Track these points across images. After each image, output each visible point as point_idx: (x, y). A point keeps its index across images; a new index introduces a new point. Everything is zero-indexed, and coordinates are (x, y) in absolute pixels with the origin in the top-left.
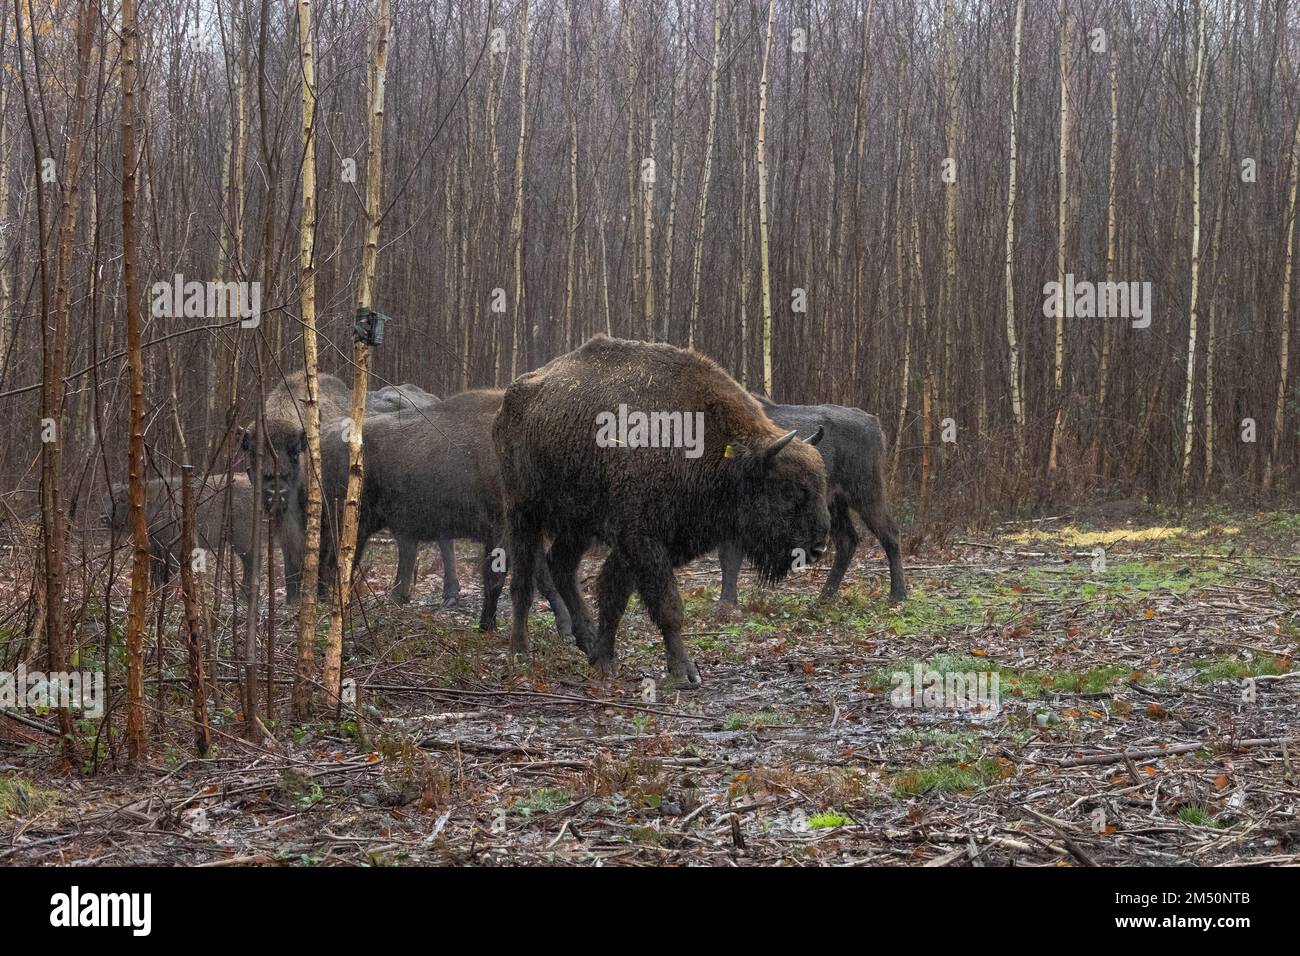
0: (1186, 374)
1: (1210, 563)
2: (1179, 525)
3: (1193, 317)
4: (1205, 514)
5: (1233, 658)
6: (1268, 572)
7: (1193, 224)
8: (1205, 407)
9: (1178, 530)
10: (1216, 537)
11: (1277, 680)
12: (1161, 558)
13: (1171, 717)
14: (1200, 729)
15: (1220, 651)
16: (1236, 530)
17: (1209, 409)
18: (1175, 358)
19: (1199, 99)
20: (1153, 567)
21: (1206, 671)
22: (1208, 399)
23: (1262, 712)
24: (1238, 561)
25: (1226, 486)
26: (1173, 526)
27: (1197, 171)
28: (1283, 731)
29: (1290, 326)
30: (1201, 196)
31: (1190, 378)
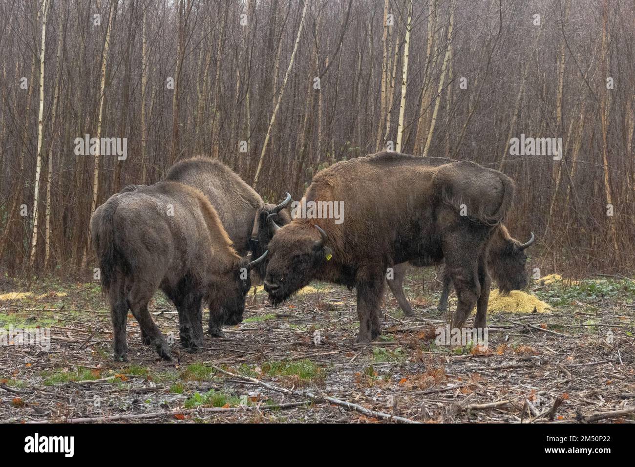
0: (33, 196)
1: (49, 314)
2: (28, 291)
3: (39, 158)
4: (44, 284)
5: (66, 370)
6: (85, 320)
7: (39, 100)
8: (45, 216)
9: (28, 294)
10: (52, 299)
11: (94, 383)
12: (17, 311)
13: (27, 406)
14: (46, 412)
15: (57, 366)
16: (65, 294)
17: (48, 217)
18: (27, 185)
19: (45, 19)
20: (13, 315)
21: (49, 378)
22: (47, 211)
23: (85, 402)
24: (66, 313)
25: (58, 267)
26: (24, 292)
27: (42, 66)
28: (98, 413)
29: (99, 166)
30: (44, 82)
31: (36, 197)
